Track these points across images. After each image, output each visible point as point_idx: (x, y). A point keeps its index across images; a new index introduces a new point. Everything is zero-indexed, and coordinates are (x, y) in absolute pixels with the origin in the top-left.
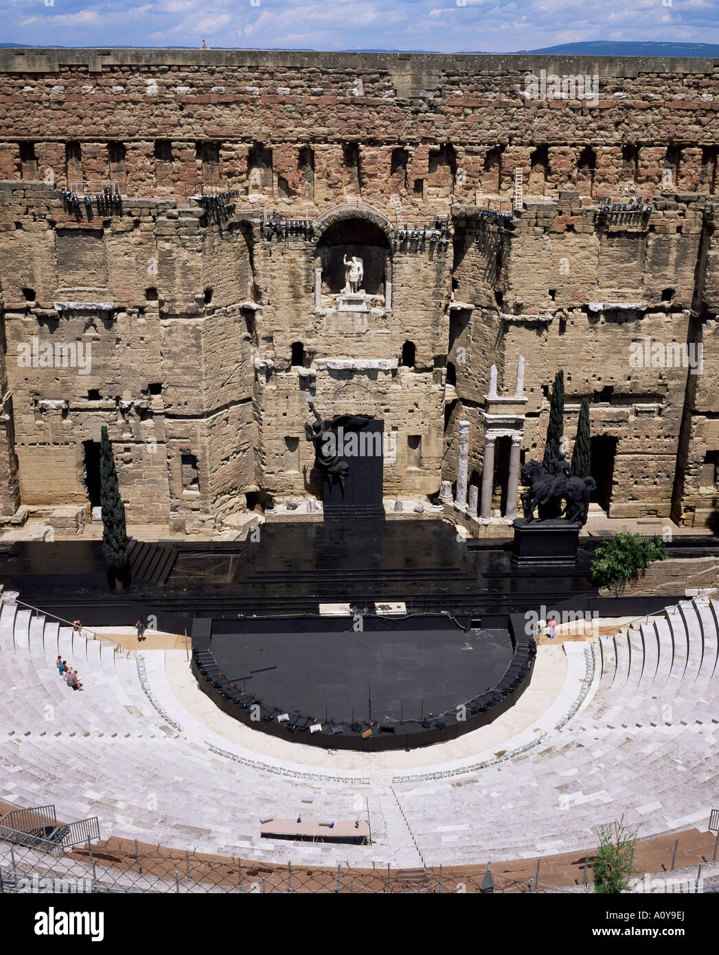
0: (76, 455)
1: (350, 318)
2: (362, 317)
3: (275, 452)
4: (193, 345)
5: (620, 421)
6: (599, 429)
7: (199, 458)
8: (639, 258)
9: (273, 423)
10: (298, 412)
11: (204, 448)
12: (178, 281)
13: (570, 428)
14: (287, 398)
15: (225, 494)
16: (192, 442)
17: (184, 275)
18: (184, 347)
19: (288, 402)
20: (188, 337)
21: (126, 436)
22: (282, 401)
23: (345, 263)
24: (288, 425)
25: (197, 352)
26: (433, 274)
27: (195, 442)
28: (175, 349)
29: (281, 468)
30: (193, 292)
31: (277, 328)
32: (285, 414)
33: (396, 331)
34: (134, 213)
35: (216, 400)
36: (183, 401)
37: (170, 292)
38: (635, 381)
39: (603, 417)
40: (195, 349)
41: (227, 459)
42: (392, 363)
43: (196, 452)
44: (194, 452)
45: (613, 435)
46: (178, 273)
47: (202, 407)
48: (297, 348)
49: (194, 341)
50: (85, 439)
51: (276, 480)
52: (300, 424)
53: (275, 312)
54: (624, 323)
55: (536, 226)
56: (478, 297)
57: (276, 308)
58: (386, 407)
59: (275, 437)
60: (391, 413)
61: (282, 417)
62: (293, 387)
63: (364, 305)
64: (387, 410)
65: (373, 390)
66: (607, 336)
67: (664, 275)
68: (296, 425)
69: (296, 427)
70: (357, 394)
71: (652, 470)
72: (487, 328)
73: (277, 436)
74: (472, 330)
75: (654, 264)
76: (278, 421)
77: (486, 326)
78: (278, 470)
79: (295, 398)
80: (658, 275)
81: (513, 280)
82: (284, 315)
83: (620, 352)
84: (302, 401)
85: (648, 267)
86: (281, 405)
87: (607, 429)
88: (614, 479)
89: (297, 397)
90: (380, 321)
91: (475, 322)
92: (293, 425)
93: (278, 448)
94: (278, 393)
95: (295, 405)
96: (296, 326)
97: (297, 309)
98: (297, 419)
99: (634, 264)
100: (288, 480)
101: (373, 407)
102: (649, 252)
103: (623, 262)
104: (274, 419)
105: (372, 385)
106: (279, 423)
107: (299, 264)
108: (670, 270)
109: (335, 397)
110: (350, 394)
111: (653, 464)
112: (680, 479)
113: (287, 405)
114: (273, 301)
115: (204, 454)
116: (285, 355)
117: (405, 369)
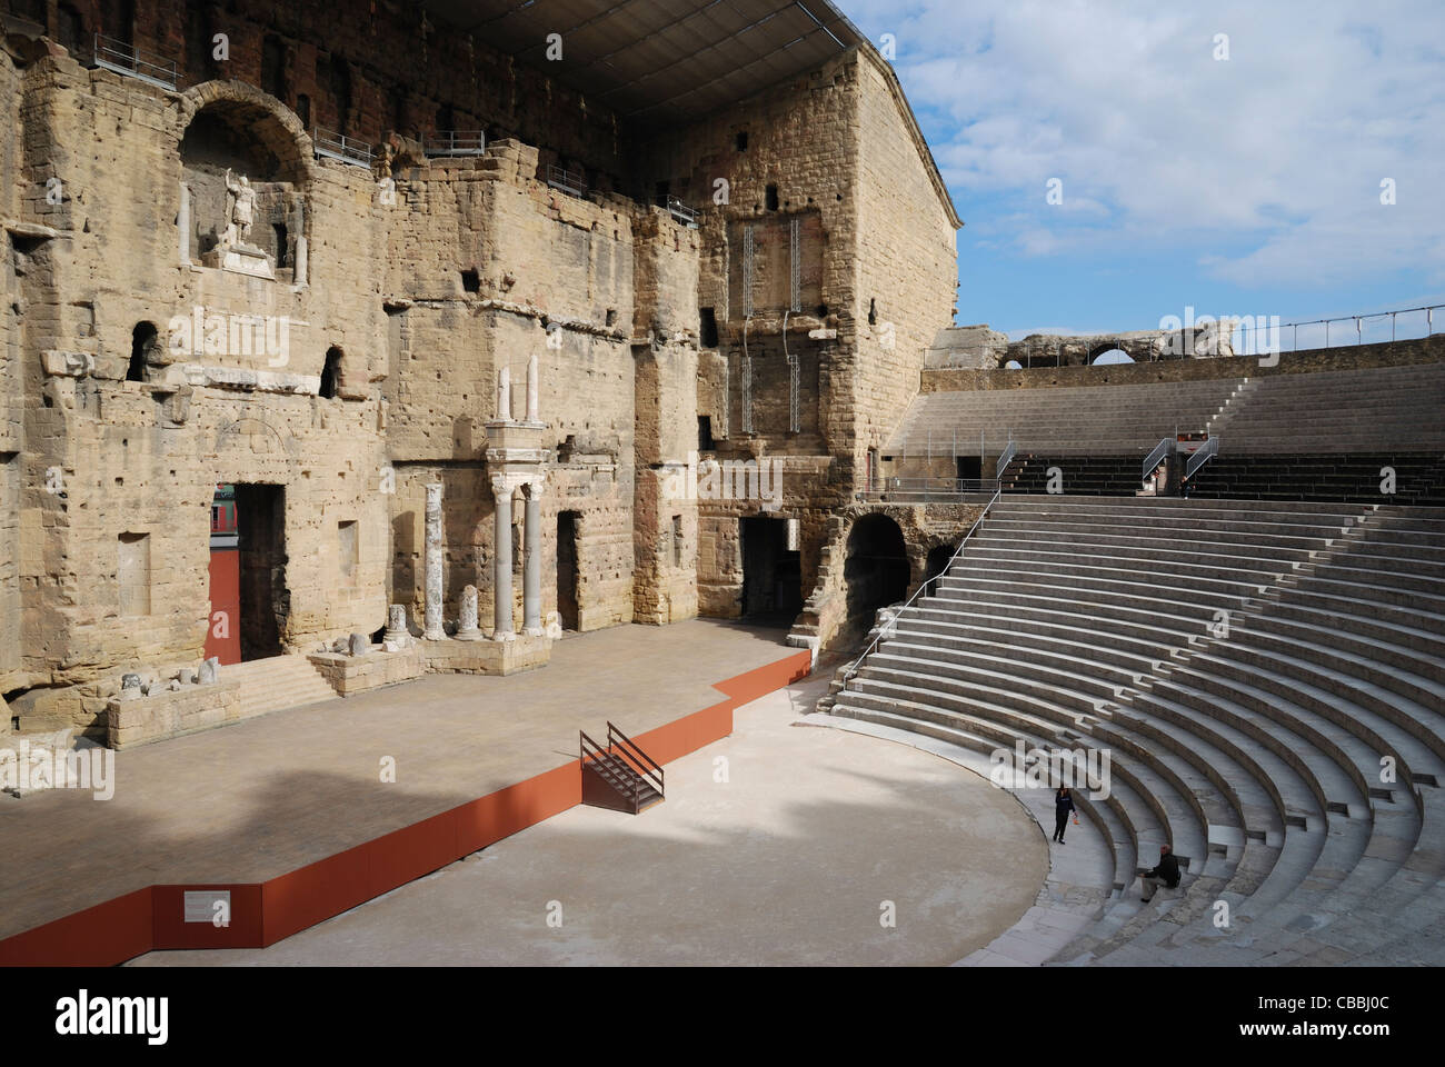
1: (244, 289)
2: (264, 287)
3: (98, 569)
5: (581, 488)
6: (563, 500)
8: (584, 263)
9: (96, 501)
10: (146, 475)
14: (125, 442)
19: (126, 453)
22: (116, 448)
23: (229, 185)
24: (127, 504)
26: (367, 233)
29: (111, 608)
31: (105, 284)
32: (120, 481)
33: (318, 323)
38: (593, 428)
39: (568, 482)
42: (314, 384)
45: (576, 507)
48: (144, 334)
51: (99, 638)
52: (152, 503)
53: (103, 250)
54: (579, 346)
55: (518, 174)
56: (421, 287)
57: (104, 242)
58: (305, 467)
59: (97, 534)
60: (313, 479)
61: (114, 488)
62: (138, 419)
63: (266, 267)
64: (306, 473)
65: (284, 432)
66: (566, 363)
67: (607, 290)
68: (143, 504)
69: (144, 511)
70: (257, 440)
71: (613, 557)
72: (444, 333)
73: (104, 531)
74: (411, 341)
75: (599, 272)
76: (105, 495)
77: (441, 330)
78: (104, 613)
79: (141, 445)
80: (602, 288)
81: (500, 246)
82: (119, 260)
83: (578, 388)
84: (156, 450)
85: (593, 276)
86: (112, 458)
87: (572, 499)
88: (582, 574)
89: (146, 443)
90: (292, 302)
91: (418, 326)
92: (136, 505)
93: (103, 560)
94: (107, 431)
95: (143, 460)
96: (144, 286)
97: (147, 251)
98: (145, 493)
99: (581, 270)
100: (126, 634)
101: (284, 467)
102: (594, 255)
103: (571, 265)
104: (97, 492)
105: (283, 423)
106: (108, 500)
107: (151, 158)
108: (611, 285)
109: (219, 445)
110: (244, 441)
111: (613, 548)
112: (645, 563)
113: (126, 461)
114: (96, 223)
116: (121, 347)
117: (324, 402)
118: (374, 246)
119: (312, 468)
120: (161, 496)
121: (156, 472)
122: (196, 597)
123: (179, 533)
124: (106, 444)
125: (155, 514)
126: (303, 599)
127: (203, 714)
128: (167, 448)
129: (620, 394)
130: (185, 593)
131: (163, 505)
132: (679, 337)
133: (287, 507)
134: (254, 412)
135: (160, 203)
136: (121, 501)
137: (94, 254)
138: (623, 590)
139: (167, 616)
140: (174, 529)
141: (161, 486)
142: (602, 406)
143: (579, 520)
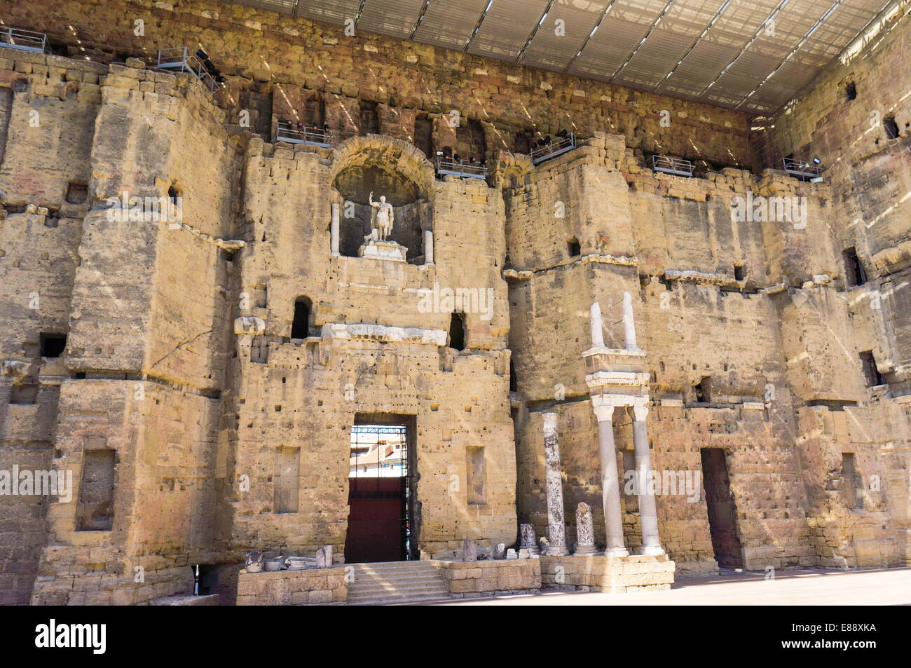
1: (380, 270)
2: (396, 268)
4: (140, 250)
5: (728, 427)
6: (708, 437)
7: (122, 453)
8: (702, 228)
9: (259, 421)
10: (299, 404)
11: (133, 433)
12: (131, 153)
14: (284, 380)
16: (112, 422)
17: (143, 146)
18: (123, 250)
19: (284, 387)
20: (134, 236)
22: (276, 384)
23: (371, 203)
24: (283, 424)
25: (147, 262)
27: (118, 422)
28: (107, 253)
29: (266, 504)
30: (153, 171)
31: (275, 271)
32: (278, 407)
34: (70, 76)
36: (107, 342)
37: (113, 165)
38: (733, 370)
40: (142, 257)
42: (442, 337)
43: (118, 440)
44: (113, 441)
46: (132, 141)
47: (140, 355)
48: (303, 308)
49: (143, 245)
51: (255, 526)
52: (303, 424)
53: (273, 250)
54: (705, 297)
55: (606, 157)
56: (538, 260)
57: (275, 244)
58: (434, 402)
59: (259, 445)
60: (441, 411)
61: (273, 414)
62: (294, 363)
63: (397, 253)
64: (435, 408)
65: (414, 374)
66: (692, 312)
67: (733, 249)
68: (295, 425)
69: (296, 430)
70: (391, 379)
71: (778, 495)
72: (558, 292)
73: (264, 444)
74: (534, 304)
75: (719, 234)
76: (266, 417)
77: (556, 290)
78: (261, 508)
79: (296, 381)
80: (726, 246)
81: (592, 214)
82: (286, 256)
83: (709, 334)
84: (308, 385)
85: (713, 237)
86: (273, 391)
87: (716, 436)
88: (740, 511)
89: (300, 380)
90: (421, 277)
91: (538, 291)
92: (290, 426)
93: (263, 466)
94: (271, 372)
95: (297, 392)
96: (303, 272)
97: (305, 249)
98: (297, 417)
99: (699, 234)
100: (278, 526)
101: (415, 401)
102: (712, 219)
103: (687, 231)
104: (261, 415)
105: (413, 366)
106: (268, 421)
107: (310, 191)
108: (736, 243)
109: (359, 382)
110: (381, 379)
111: (776, 486)
112: (817, 502)
113: (284, 393)
114: (270, 234)
115: (131, 447)
116: (284, 313)
117: (454, 352)
118: (490, 232)
119: (441, 403)
120: (310, 420)
121: (307, 401)
122: (336, 500)
123: (323, 449)
124: (269, 381)
125: (305, 432)
126: (434, 511)
127: (312, 593)
128: (317, 384)
129: (761, 338)
131: (311, 426)
132: (819, 279)
133: (418, 433)
134: (388, 358)
135: (315, 217)
136: (278, 422)
137: (268, 254)
138: (796, 531)
139: (311, 514)
140: (320, 445)
141: (310, 412)
142: (741, 349)
143: (730, 457)
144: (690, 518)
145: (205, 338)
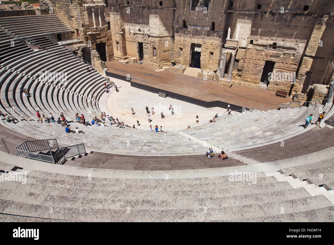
0: (136, 45)
1: (198, 13)
2: (201, 13)
3: (177, 51)
4: (156, 17)
5: (277, 56)
6: (269, 58)
9: (177, 43)
11: (157, 46)
13: (258, 56)
14: (181, 36)
15: (165, 60)
18: (154, 17)
20: (155, 14)
21: (145, 42)
25: (156, 19)
27: (155, 44)
28: (152, 17)
29: (178, 56)
30: (156, 1)
31: (180, 15)
32: (180, 41)
33: (210, 18)
35: (162, 34)
36: (153, 32)
38: (285, 42)
39: (271, 54)
41: (166, 51)
42: (209, 29)
43: (156, 47)
45: (273, 61)
47: (157, 34)
48: (184, 22)
50: (138, 41)
51: (177, 59)
52: (183, 44)
53: (179, 10)
58: (205, 42)
59: (177, 47)
64: (205, 43)
66: (278, 23)
69: (182, 45)
82: (181, 11)
86: (179, 38)
87: (272, 58)
89: (183, 36)
90: (206, 15)
92: (181, 44)
96: (184, 15)
101: (201, 42)
113: (181, 38)
114: (179, 7)
115: (157, 48)
116: (181, 23)
117: (212, 31)
119: (206, 43)
121: (184, 40)
122: (187, 57)
123: (186, 49)
124: (179, 36)
126: (202, 62)
128: (185, 37)
130: (186, 57)
139: (184, 59)
141: (184, 42)
143: (274, 64)
144: (255, 75)
145: (171, 28)
